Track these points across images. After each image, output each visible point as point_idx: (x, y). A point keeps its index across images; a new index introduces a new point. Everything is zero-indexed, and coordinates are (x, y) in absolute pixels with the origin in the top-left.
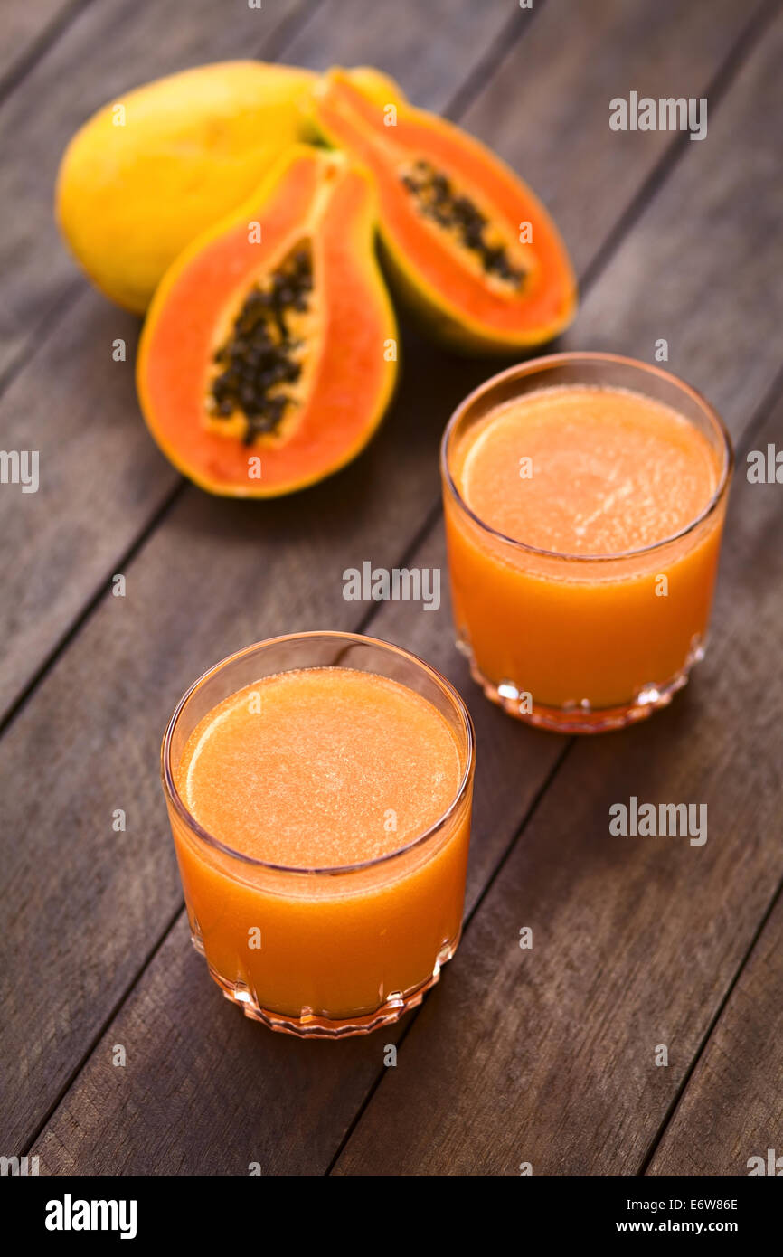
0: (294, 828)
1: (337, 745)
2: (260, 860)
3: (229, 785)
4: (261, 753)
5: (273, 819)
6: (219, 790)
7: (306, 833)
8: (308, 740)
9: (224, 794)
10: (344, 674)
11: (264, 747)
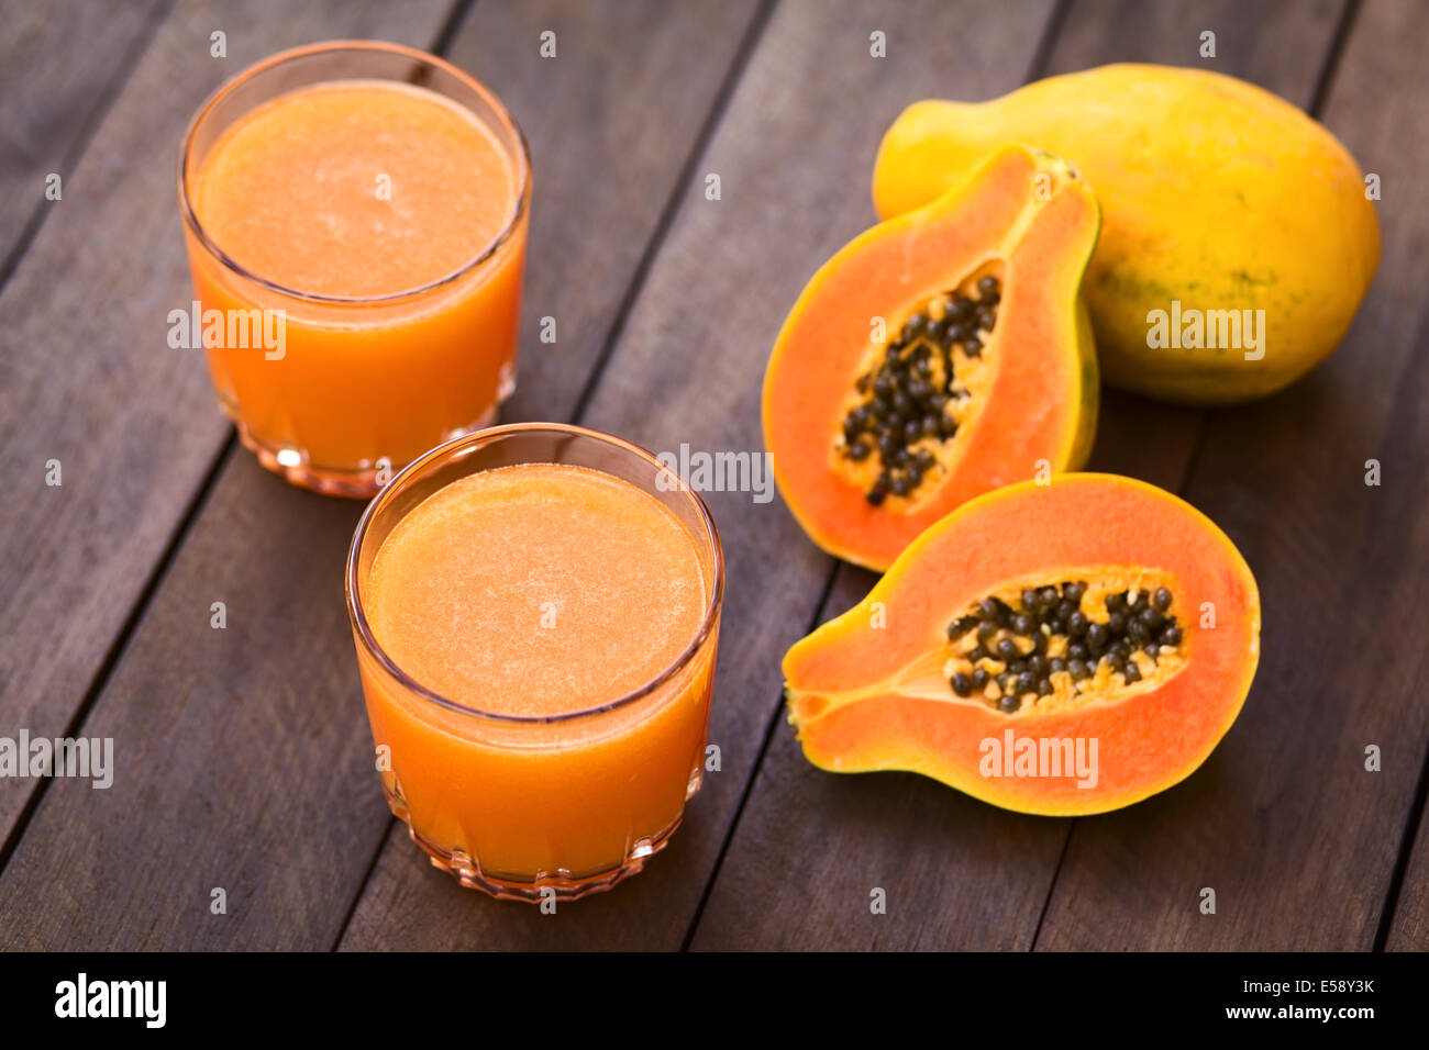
0: (515, 665)
1: (549, 558)
2: (480, 708)
3: (428, 619)
4: (460, 575)
5: (488, 655)
6: (417, 628)
7: (530, 669)
8: (514, 555)
9: (424, 631)
10: (541, 470)
11: (462, 569)
